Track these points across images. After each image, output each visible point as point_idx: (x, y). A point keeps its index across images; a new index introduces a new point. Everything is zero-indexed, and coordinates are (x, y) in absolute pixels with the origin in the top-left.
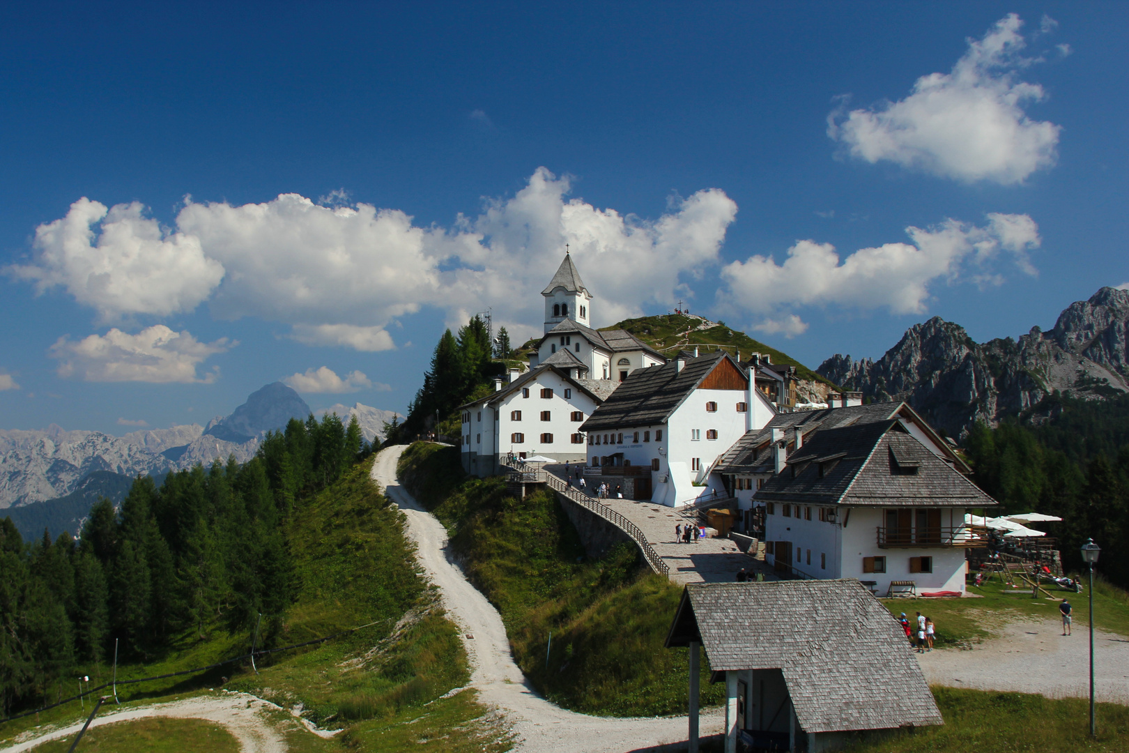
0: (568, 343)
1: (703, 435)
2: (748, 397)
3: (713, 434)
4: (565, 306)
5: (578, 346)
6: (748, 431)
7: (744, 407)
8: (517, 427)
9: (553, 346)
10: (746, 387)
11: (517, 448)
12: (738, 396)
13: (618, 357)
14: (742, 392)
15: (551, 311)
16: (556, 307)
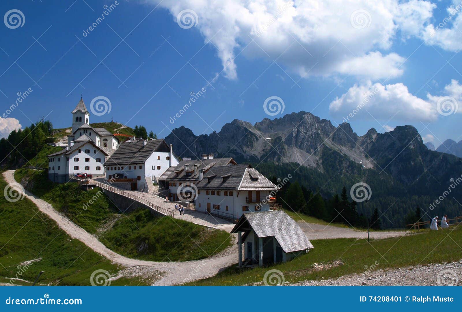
0: (87, 132)
1: (156, 168)
2: (170, 155)
3: (159, 168)
4: (81, 118)
5: (90, 134)
6: (170, 166)
7: (169, 158)
8: (76, 164)
9: (81, 133)
10: (169, 151)
11: (77, 172)
12: (166, 154)
13: (103, 138)
14: (168, 153)
15: (75, 120)
16: (77, 118)
